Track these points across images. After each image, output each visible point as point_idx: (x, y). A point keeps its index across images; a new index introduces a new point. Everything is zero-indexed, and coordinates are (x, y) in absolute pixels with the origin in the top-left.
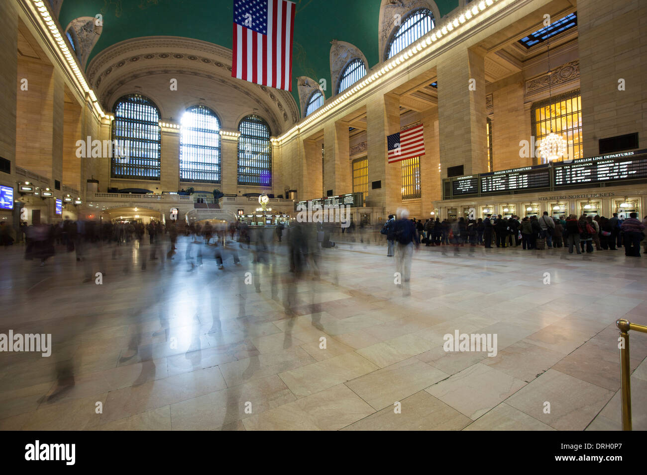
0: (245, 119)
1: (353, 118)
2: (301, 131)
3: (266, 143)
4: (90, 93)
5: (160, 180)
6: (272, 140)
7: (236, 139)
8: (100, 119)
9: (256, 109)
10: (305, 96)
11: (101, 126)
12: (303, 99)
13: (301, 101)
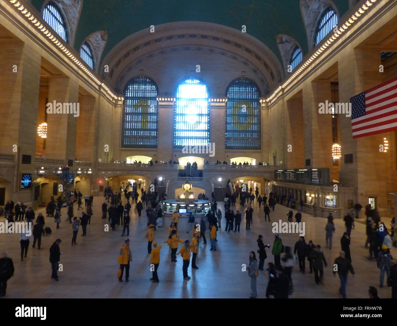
0: (233, 84)
2: (285, 91)
5: (157, 148)
6: (261, 101)
8: (114, 101)
9: (244, 72)
11: (115, 107)
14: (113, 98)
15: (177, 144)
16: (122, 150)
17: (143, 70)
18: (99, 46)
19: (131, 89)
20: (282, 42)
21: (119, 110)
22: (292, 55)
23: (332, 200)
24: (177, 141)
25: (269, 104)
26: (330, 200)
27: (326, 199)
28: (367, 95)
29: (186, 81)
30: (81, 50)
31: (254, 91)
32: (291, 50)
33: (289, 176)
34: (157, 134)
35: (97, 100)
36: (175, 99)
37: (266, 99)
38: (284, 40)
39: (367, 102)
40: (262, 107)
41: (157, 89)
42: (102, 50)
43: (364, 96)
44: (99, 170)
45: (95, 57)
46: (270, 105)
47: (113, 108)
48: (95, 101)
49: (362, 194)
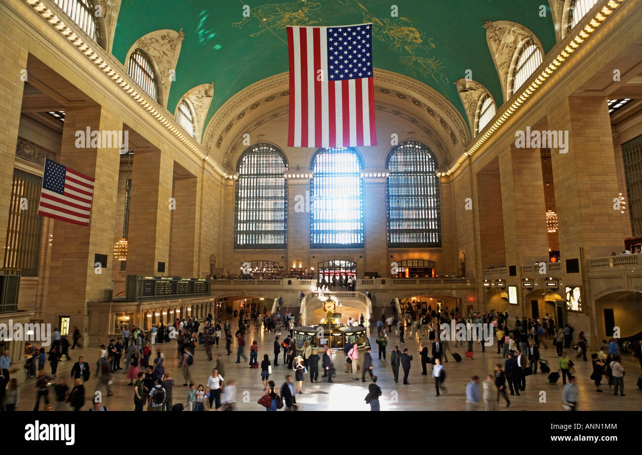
19: (247, 162)
20: (465, 90)
24: (315, 237)
31: (427, 160)
34: (285, 227)
38: (467, 86)
41: (285, 161)
45: (196, 121)
46: (453, 181)
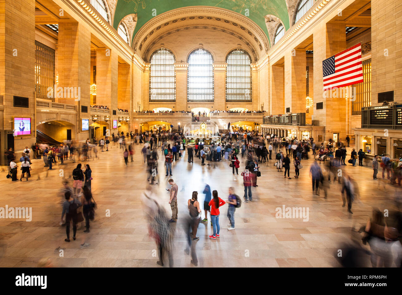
1: (307, 45)
3: (248, 69)
4: (134, 55)
6: (252, 66)
7: (224, 69)
10: (272, 29)
12: (271, 32)
13: (269, 34)
14: (142, 66)
15: (190, 99)
16: (150, 104)
17: (163, 44)
18: (131, 26)
21: (147, 74)
22: (276, 31)
23: (307, 136)
25: (258, 68)
26: (305, 136)
27: (302, 135)
28: (336, 58)
29: (196, 52)
30: (119, 29)
32: (275, 27)
33: (274, 120)
35: (131, 67)
36: (188, 66)
37: (255, 65)
39: (336, 64)
40: (253, 71)
42: (134, 29)
43: (334, 59)
44: (134, 118)
47: (142, 73)
48: (130, 67)
49: (329, 131)
